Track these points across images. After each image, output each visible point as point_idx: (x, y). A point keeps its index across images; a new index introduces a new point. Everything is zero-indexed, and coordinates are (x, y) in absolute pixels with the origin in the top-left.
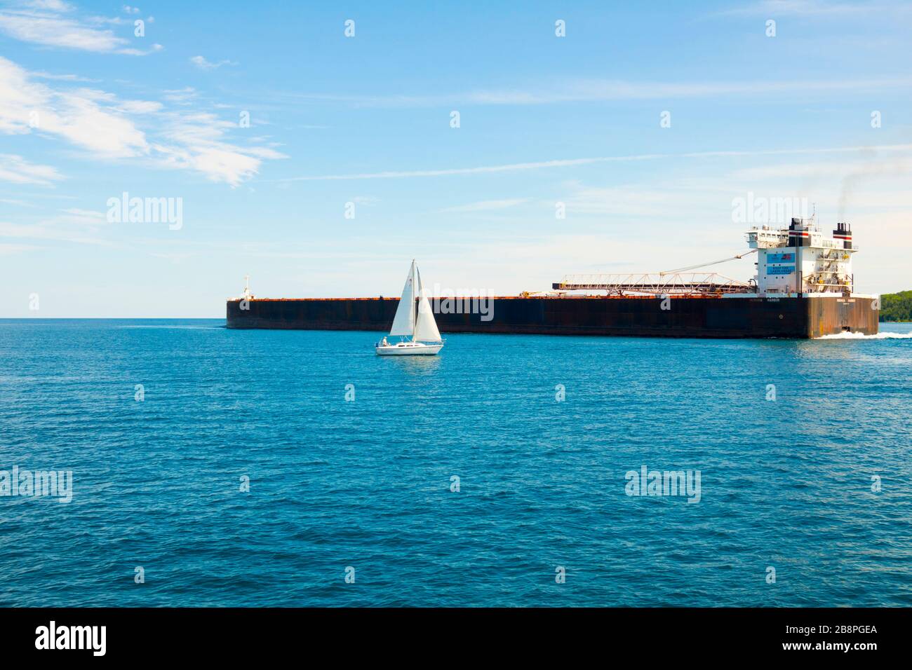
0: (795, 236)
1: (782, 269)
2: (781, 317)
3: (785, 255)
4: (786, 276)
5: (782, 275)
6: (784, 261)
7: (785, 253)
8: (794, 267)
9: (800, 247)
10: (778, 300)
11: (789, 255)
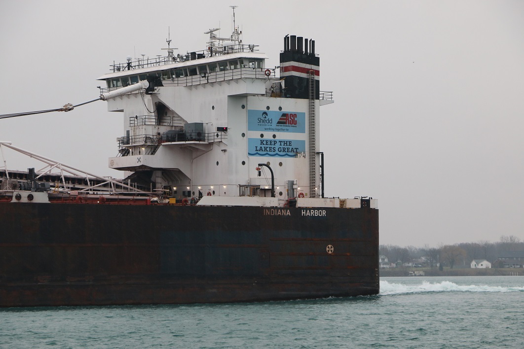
0: (304, 75)
1: (277, 146)
2: (330, 249)
3: (284, 115)
4: (288, 161)
5: (278, 159)
6: (282, 127)
7: (284, 110)
8: (304, 142)
9: (316, 101)
10: (324, 213)
11: (294, 115)
